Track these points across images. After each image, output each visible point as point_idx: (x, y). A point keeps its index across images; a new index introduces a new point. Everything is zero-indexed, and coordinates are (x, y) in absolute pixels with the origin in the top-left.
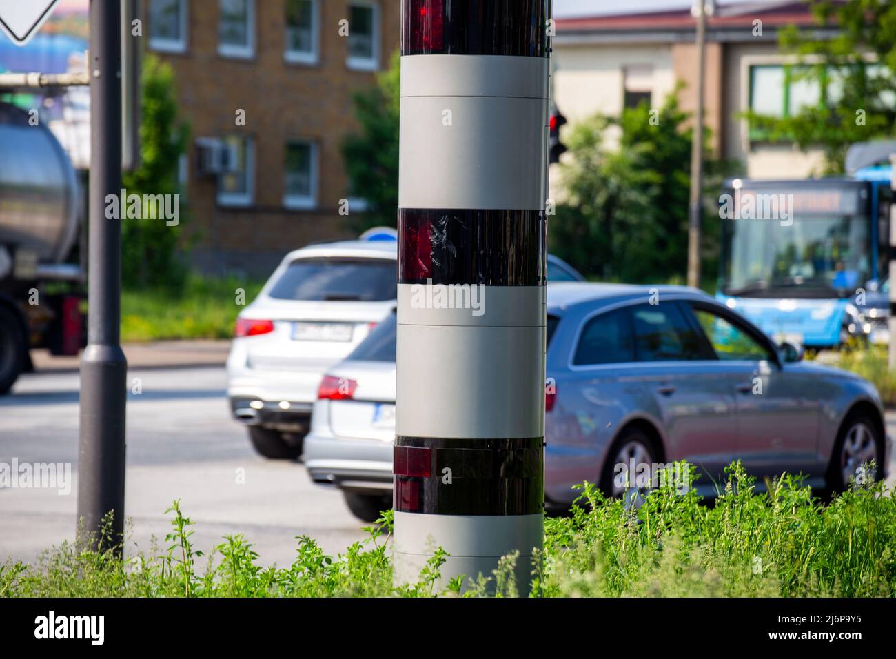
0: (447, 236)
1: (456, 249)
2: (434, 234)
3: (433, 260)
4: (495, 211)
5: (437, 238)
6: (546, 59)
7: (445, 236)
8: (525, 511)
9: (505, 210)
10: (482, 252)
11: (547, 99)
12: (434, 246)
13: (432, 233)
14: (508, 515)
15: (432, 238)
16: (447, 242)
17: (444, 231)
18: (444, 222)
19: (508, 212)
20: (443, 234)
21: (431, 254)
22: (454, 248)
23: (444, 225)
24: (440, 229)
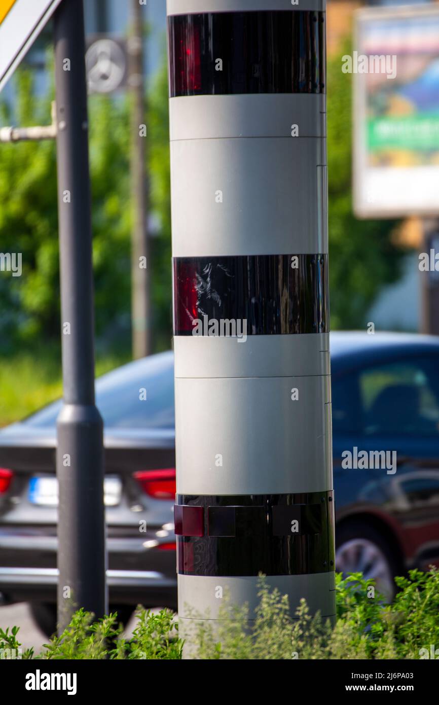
0: (211, 284)
1: (221, 298)
2: (199, 283)
3: (199, 310)
4: (267, 257)
5: (202, 287)
6: (318, 96)
7: (209, 285)
8: (310, 570)
9: (277, 256)
10: (253, 301)
11: (322, 137)
12: (199, 295)
13: (197, 282)
14: (292, 574)
15: (197, 288)
16: (211, 292)
17: (209, 279)
18: (208, 270)
19: (280, 258)
20: (207, 283)
21: (197, 304)
22: (218, 296)
23: (208, 273)
24: (204, 278)
